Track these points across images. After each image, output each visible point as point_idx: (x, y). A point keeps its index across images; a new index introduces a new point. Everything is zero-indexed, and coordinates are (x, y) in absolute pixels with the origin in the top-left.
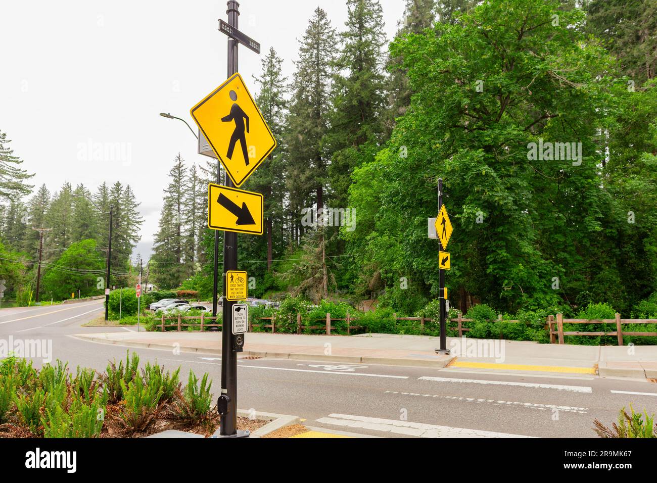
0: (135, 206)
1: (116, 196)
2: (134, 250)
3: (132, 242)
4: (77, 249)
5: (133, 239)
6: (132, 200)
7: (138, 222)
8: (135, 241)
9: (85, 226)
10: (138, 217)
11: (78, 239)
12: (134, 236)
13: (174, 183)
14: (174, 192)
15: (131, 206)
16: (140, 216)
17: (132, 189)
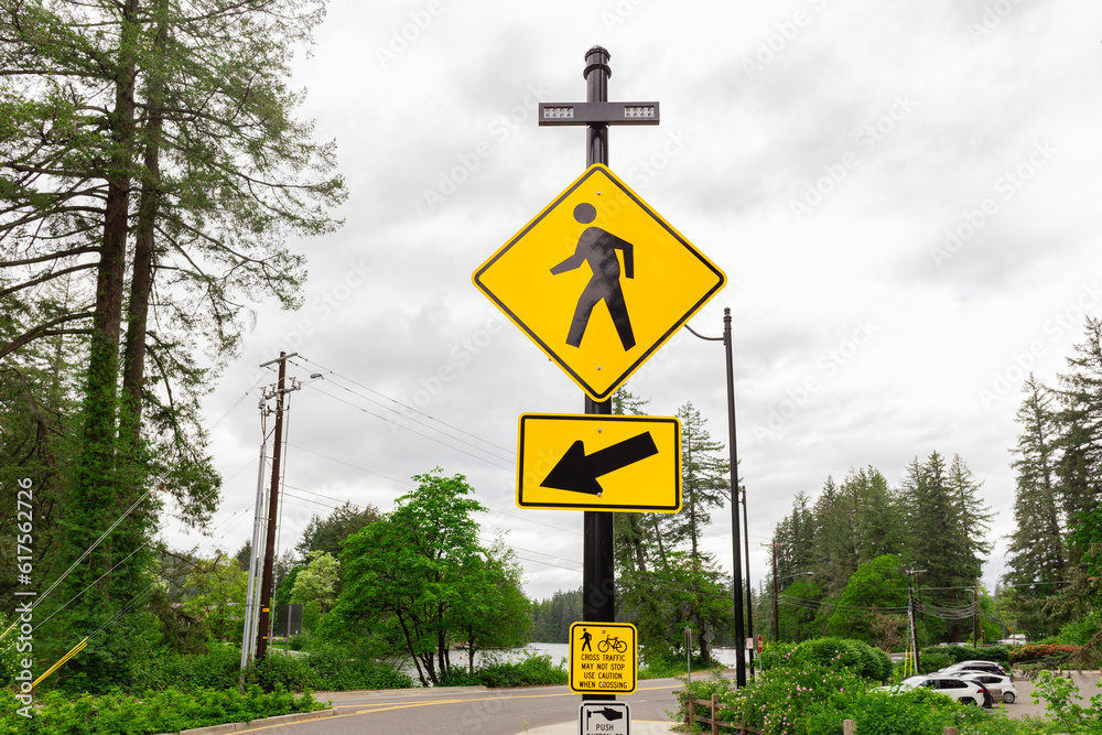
0: (975, 489)
1: (934, 476)
2: (984, 568)
3: (978, 555)
4: (869, 573)
5: (980, 549)
6: (967, 480)
7: (982, 518)
8: (985, 552)
9: (879, 533)
10: (982, 507)
11: (871, 556)
12: (980, 544)
13: (1029, 434)
14: (1032, 450)
15: (968, 489)
16: (985, 505)
17: (964, 461)
